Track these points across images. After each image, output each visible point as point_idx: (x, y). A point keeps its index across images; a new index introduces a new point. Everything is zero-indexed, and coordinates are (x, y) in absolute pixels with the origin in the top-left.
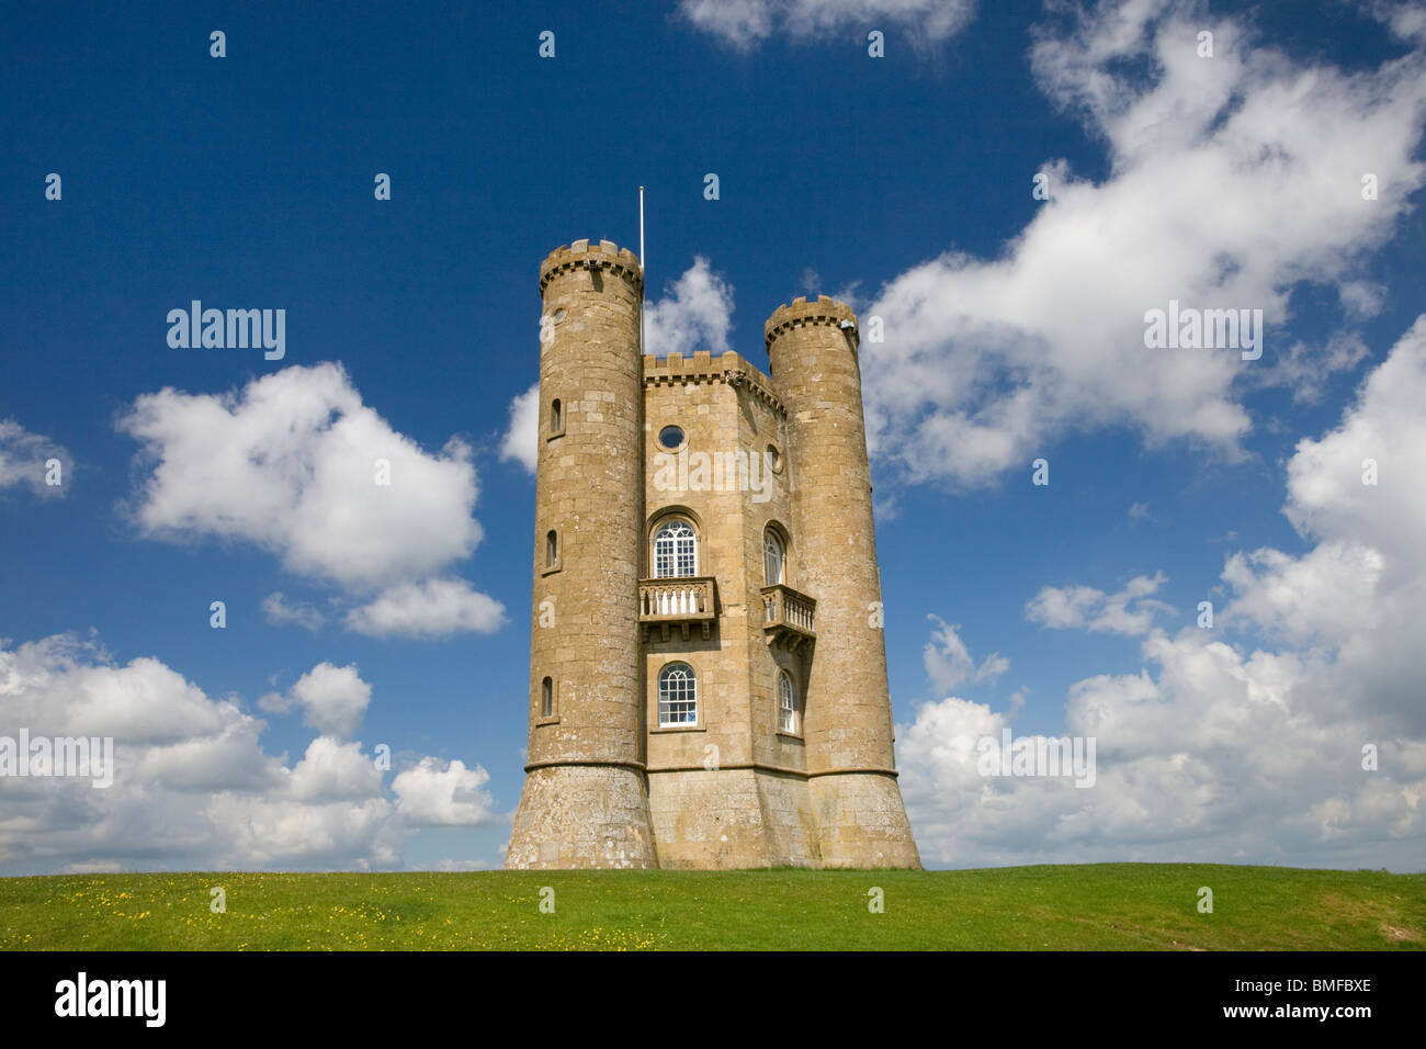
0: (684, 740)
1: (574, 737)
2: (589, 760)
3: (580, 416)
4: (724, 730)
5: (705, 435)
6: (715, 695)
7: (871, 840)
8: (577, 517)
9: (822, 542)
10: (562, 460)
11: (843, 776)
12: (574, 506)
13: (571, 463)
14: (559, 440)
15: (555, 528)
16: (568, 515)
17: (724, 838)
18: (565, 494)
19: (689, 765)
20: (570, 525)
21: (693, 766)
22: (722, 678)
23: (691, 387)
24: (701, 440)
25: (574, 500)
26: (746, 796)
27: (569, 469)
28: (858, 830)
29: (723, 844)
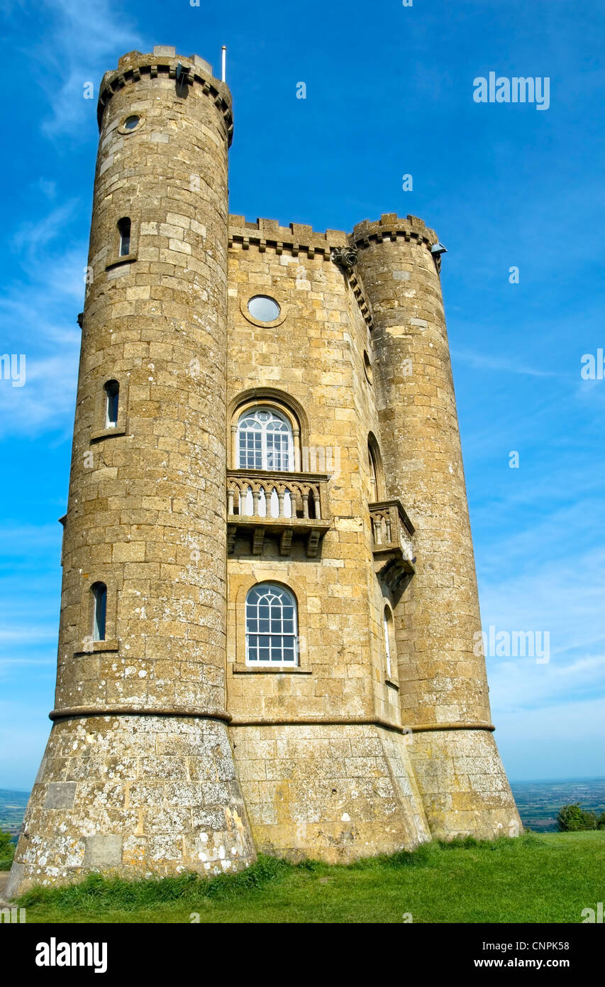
0: (281, 685)
1: (143, 674)
2: (167, 708)
3: (159, 242)
4: (338, 673)
5: (306, 313)
6: (323, 629)
7: (489, 809)
8: (152, 366)
9: (421, 466)
10: (129, 291)
11: (451, 733)
12: (148, 350)
13: (146, 296)
14: (126, 267)
15: (117, 376)
16: (138, 362)
17: (346, 817)
18: (134, 335)
19: (289, 718)
20: (139, 376)
21: (296, 719)
22: (331, 606)
23: (286, 257)
24: (302, 317)
25: (149, 343)
26: (370, 761)
27: (141, 303)
28: (474, 797)
29: (345, 825)
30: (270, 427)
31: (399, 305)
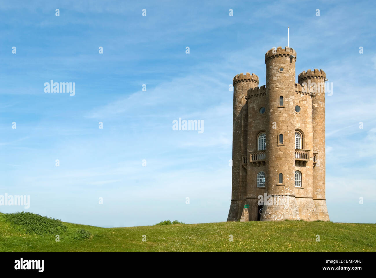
0: (299, 190)
1: (288, 189)
2: (292, 195)
3: (288, 103)
4: (308, 189)
5: (305, 110)
6: (306, 180)
8: (288, 132)
9: (318, 141)
10: (284, 114)
11: (319, 200)
12: (287, 128)
13: (287, 116)
14: (283, 108)
15: (282, 133)
16: (286, 131)
17: (309, 214)
18: (285, 125)
19: (300, 197)
20: (286, 134)
21: (301, 197)
22: (307, 176)
23: (302, 95)
24: (304, 111)
25: (288, 127)
26: (312, 205)
27: (286, 118)
29: (309, 216)
30: (297, 137)
31: (317, 98)
